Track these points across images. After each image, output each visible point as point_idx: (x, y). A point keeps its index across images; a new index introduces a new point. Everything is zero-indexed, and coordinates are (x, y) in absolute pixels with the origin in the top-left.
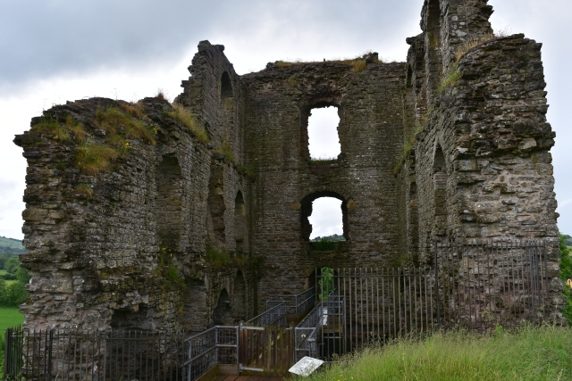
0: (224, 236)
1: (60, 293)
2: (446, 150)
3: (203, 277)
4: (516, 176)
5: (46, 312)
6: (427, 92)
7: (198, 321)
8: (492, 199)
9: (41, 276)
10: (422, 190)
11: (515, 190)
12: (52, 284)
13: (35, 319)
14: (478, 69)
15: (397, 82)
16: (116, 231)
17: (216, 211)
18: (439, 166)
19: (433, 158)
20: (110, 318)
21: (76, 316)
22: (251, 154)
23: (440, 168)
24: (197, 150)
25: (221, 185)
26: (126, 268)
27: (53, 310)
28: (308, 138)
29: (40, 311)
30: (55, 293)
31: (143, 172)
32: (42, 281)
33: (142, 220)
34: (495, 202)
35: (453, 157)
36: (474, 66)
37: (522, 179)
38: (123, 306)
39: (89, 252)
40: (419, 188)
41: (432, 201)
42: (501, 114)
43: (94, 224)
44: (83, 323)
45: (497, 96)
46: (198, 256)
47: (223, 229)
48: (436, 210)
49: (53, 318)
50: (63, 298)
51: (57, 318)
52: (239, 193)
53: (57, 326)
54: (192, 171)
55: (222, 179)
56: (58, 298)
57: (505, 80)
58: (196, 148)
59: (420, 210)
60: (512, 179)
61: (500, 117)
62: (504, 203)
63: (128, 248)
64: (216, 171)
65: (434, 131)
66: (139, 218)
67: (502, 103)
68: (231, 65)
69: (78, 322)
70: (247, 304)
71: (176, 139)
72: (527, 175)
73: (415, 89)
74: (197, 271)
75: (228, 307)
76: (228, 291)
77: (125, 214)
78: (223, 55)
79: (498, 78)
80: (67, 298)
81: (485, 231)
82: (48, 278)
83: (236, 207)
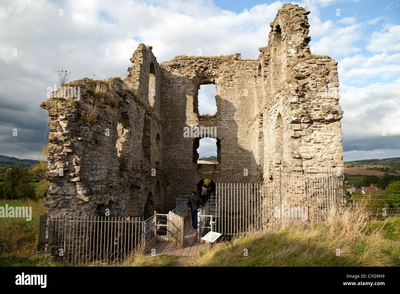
0: (150, 160)
1: (69, 195)
2: (284, 117)
3: (140, 185)
4: (322, 134)
5: (60, 206)
6: (271, 81)
7: (137, 211)
8: (309, 146)
9: (57, 185)
10: (267, 137)
11: (321, 141)
12: (64, 190)
13: (53, 210)
14: (303, 74)
15: (251, 72)
16: (98, 159)
17: (146, 145)
18: (279, 125)
19: (275, 120)
20: (96, 209)
21: (78, 208)
22: (165, 112)
23: (279, 126)
24: (138, 110)
25: (149, 130)
26: (103, 180)
27: (65, 205)
28: (198, 102)
29: (56, 206)
30: (65, 195)
31: (112, 124)
32: (58, 188)
33: (111, 152)
34: (311, 148)
35: (288, 122)
36: (302, 72)
37: (326, 135)
38: (102, 202)
39: (85, 172)
40: (265, 136)
41: (274, 144)
42: (314, 99)
43: (88, 155)
44: (82, 212)
45: (313, 90)
46: (137, 172)
47: (150, 156)
48: (276, 150)
49: (64, 210)
50: (71, 197)
51: (67, 210)
52: (158, 135)
53: (67, 214)
54: (135, 122)
55: (149, 127)
56: (67, 198)
57: (317, 81)
58: (137, 109)
59: (265, 149)
60: (320, 135)
61: (315, 101)
62: (315, 148)
63: (104, 169)
64: (147, 122)
65: (276, 105)
66: (109, 151)
67: (316, 93)
68: (155, 58)
69: (79, 212)
70: (161, 200)
71: (128, 104)
72: (327, 134)
73: (263, 78)
74: (137, 181)
75: (152, 203)
76: (152, 192)
77: (102, 149)
78: (151, 52)
79: (314, 79)
80: (73, 198)
81: (305, 163)
82: (61, 186)
83: (156, 143)
